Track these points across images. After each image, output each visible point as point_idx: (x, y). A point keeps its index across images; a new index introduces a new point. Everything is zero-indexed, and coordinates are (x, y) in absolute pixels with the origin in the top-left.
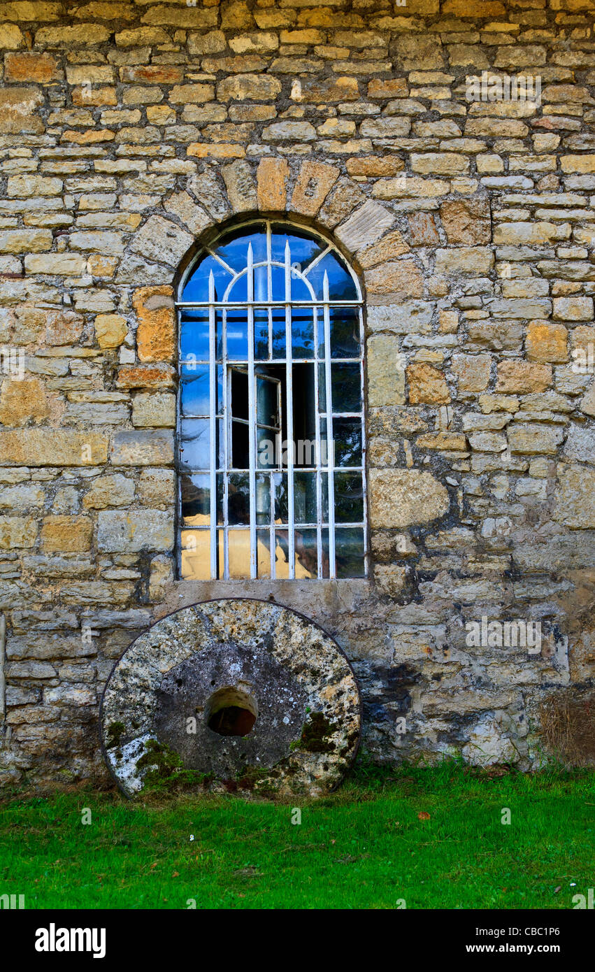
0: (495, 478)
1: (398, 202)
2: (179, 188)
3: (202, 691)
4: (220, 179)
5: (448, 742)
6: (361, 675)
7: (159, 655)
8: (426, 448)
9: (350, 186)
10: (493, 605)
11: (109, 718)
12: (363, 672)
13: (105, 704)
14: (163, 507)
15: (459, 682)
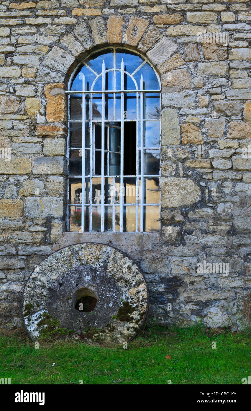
0: (225, 183)
1: (179, 38)
2: (68, 32)
3: (71, 289)
4: (88, 27)
5: (196, 315)
6: (154, 281)
7: (51, 271)
8: (190, 167)
9: (155, 30)
10: (222, 247)
11: (26, 301)
12: (155, 280)
13: (24, 294)
14: (58, 195)
15: (203, 286)
